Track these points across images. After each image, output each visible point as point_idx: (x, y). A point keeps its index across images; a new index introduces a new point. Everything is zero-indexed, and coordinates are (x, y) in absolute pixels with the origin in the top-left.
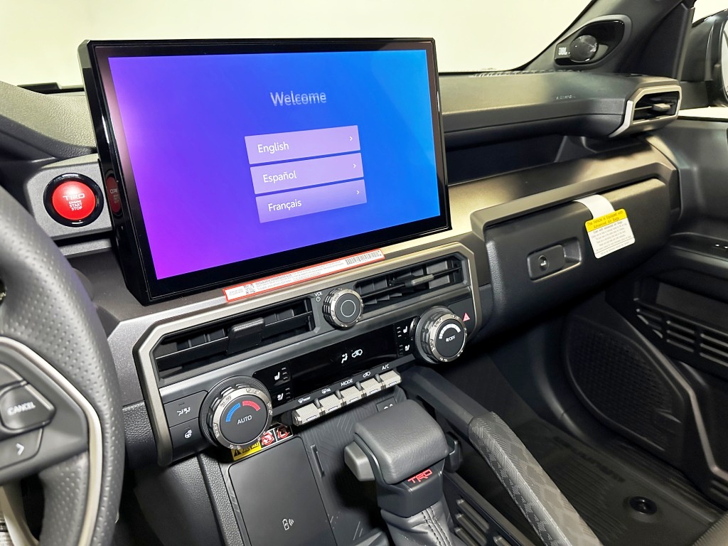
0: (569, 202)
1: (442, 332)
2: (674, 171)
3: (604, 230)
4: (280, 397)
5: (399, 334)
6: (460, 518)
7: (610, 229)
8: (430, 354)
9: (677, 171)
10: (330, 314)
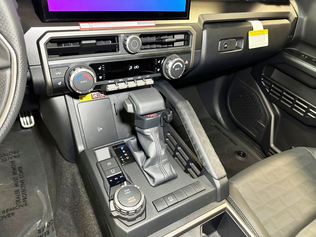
0: (244, 21)
1: (174, 65)
2: (296, 17)
3: (256, 37)
4: (101, 77)
5: (156, 63)
6: (167, 140)
7: (259, 37)
8: (167, 74)
9: (298, 18)
10: (126, 45)
